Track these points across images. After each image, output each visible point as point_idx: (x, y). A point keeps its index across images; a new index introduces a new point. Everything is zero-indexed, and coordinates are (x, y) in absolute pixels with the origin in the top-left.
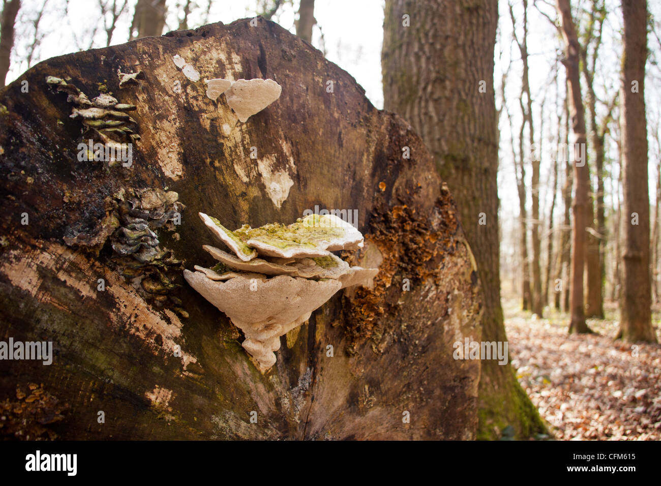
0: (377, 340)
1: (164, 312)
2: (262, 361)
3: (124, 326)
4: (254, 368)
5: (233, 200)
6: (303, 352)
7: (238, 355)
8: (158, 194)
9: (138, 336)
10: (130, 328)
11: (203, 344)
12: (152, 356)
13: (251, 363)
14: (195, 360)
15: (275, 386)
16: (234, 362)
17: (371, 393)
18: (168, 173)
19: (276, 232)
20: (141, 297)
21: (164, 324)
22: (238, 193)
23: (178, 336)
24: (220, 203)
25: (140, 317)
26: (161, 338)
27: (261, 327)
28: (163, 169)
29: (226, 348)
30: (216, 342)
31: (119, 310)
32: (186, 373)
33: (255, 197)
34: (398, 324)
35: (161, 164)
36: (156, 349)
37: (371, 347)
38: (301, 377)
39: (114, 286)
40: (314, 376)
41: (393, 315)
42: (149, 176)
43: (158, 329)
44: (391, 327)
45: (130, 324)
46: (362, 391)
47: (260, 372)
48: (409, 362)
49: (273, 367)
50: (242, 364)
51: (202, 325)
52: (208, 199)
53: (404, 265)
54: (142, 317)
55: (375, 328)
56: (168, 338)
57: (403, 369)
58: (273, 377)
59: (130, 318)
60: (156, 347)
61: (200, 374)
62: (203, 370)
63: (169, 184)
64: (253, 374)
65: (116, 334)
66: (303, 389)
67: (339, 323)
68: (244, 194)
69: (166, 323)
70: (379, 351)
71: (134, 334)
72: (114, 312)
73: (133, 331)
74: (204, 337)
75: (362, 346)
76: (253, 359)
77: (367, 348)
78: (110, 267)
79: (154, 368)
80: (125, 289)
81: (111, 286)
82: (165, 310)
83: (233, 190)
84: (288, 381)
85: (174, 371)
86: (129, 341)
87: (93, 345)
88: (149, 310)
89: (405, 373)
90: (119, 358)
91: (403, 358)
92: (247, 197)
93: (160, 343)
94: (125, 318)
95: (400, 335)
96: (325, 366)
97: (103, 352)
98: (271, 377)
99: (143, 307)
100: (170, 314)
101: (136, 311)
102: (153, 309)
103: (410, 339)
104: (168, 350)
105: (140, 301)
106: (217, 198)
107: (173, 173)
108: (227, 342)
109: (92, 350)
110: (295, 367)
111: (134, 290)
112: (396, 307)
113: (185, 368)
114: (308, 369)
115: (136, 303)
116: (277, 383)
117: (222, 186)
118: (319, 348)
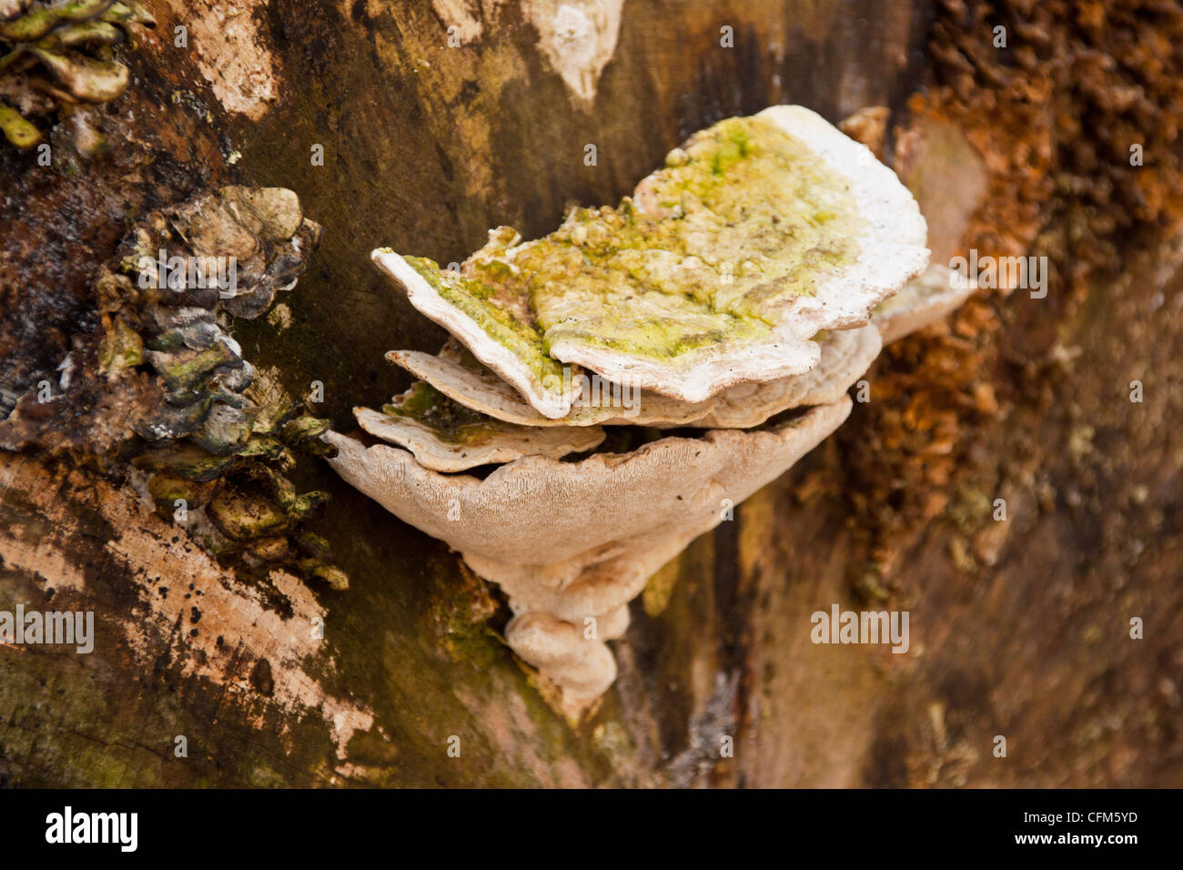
0: (970, 519)
1: (270, 582)
2: (571, 683)
3: (166, 658)
4: (544, 709)
5: (436, 127)
6: (700, 619)
7: (494, 673)
8: (233, 206)
9: (205, 679)
10: (181, 658)
11: (387, 661)
12: (248, 735)
13: (533, 695)
14: (366, 721)
15: (616, 759)
16: (482, 701)
17: (956, 733)
18: (233, 101)
19: (614, 251)
20: (202, 550)
21: (271, 619)
22: (451, 91)
23: (313, 653)
24: (399, 152)
25: (204, 616)
26: (269, 668)
27: (569, 574)
28: (216, 89)
29: (456, 658)
30: (423, 644)
31: (146, 607)
32: (346, 771)
33: (506, 89)
34: (1053, 434)
35: (208, 74)
36: (258, 712)
37: (948, 552)
38: (699, 711)
39: (127, 535)
40: (741, 705)
41: (1034, 404)
42: (179, 134)
43: (257, 642)
44: (1021, 455)
45: (183, 647)
46: (918, 732)
47: (562, 720)
48: (1107, 585)
49: (605, 695)
50: (507, 703)
51: (382, 599)
52: (362, 151)
53: (1076, 184)
54: (210, 614)
55: (963, 474)
56: (288, 665)
57: (1080, 616)
58: (606, 733)
59: (178, 626)
60: (257, 702)
61: (384, 765)
62: (393, 751)
63: (240, 140)
64: (543, 733)
65: (145, 686)
66: (707, 758)
67: (824, 481)
68: (470, 89)
69: (277, 618)
70: (980, 562)
71: (194, 675)
72: (134, 619)
73: (191, 664)
74: (390, 637)
75: (913, 556)
76: (538, 681)
77: (931, 559)
78: (110, 479)
79: (257, 771)
80: (156, 537)
81: (117, 539)
82: (273, 575)
83: (436, 85)
84: (655, 734)
85: (311, 769)
86: (184, 701)
87: (90, 737)
88: (226, 586)
89: (1092, 633)
90: (159, 762)
91: (1082, 571)
92: (480, 99)
93: (266, 686)
94: (165, 630)
95: (1064, 477)
96: (778, 658)
97: (116, 754)
98: (599, 732)
99: (211, 581)
100: (286, 583)
101: (193, 601)
102: (238, 579)
103: (1106, 488)
104: (289, 707)
105: (200, 566)
106: (388, 134)
107: (247, 93)
108: (457, 639)
109: (87, 753)
110: (677, 678)
111: (182, 535)
112: (1049, 371)
113: (341, 754)
114: (721, 679)
115: (191, 573)
116: (620, 747)
117: (398, 85)
118: (752, 593)
